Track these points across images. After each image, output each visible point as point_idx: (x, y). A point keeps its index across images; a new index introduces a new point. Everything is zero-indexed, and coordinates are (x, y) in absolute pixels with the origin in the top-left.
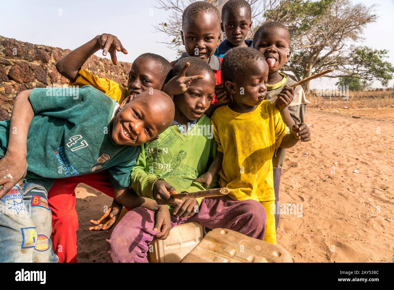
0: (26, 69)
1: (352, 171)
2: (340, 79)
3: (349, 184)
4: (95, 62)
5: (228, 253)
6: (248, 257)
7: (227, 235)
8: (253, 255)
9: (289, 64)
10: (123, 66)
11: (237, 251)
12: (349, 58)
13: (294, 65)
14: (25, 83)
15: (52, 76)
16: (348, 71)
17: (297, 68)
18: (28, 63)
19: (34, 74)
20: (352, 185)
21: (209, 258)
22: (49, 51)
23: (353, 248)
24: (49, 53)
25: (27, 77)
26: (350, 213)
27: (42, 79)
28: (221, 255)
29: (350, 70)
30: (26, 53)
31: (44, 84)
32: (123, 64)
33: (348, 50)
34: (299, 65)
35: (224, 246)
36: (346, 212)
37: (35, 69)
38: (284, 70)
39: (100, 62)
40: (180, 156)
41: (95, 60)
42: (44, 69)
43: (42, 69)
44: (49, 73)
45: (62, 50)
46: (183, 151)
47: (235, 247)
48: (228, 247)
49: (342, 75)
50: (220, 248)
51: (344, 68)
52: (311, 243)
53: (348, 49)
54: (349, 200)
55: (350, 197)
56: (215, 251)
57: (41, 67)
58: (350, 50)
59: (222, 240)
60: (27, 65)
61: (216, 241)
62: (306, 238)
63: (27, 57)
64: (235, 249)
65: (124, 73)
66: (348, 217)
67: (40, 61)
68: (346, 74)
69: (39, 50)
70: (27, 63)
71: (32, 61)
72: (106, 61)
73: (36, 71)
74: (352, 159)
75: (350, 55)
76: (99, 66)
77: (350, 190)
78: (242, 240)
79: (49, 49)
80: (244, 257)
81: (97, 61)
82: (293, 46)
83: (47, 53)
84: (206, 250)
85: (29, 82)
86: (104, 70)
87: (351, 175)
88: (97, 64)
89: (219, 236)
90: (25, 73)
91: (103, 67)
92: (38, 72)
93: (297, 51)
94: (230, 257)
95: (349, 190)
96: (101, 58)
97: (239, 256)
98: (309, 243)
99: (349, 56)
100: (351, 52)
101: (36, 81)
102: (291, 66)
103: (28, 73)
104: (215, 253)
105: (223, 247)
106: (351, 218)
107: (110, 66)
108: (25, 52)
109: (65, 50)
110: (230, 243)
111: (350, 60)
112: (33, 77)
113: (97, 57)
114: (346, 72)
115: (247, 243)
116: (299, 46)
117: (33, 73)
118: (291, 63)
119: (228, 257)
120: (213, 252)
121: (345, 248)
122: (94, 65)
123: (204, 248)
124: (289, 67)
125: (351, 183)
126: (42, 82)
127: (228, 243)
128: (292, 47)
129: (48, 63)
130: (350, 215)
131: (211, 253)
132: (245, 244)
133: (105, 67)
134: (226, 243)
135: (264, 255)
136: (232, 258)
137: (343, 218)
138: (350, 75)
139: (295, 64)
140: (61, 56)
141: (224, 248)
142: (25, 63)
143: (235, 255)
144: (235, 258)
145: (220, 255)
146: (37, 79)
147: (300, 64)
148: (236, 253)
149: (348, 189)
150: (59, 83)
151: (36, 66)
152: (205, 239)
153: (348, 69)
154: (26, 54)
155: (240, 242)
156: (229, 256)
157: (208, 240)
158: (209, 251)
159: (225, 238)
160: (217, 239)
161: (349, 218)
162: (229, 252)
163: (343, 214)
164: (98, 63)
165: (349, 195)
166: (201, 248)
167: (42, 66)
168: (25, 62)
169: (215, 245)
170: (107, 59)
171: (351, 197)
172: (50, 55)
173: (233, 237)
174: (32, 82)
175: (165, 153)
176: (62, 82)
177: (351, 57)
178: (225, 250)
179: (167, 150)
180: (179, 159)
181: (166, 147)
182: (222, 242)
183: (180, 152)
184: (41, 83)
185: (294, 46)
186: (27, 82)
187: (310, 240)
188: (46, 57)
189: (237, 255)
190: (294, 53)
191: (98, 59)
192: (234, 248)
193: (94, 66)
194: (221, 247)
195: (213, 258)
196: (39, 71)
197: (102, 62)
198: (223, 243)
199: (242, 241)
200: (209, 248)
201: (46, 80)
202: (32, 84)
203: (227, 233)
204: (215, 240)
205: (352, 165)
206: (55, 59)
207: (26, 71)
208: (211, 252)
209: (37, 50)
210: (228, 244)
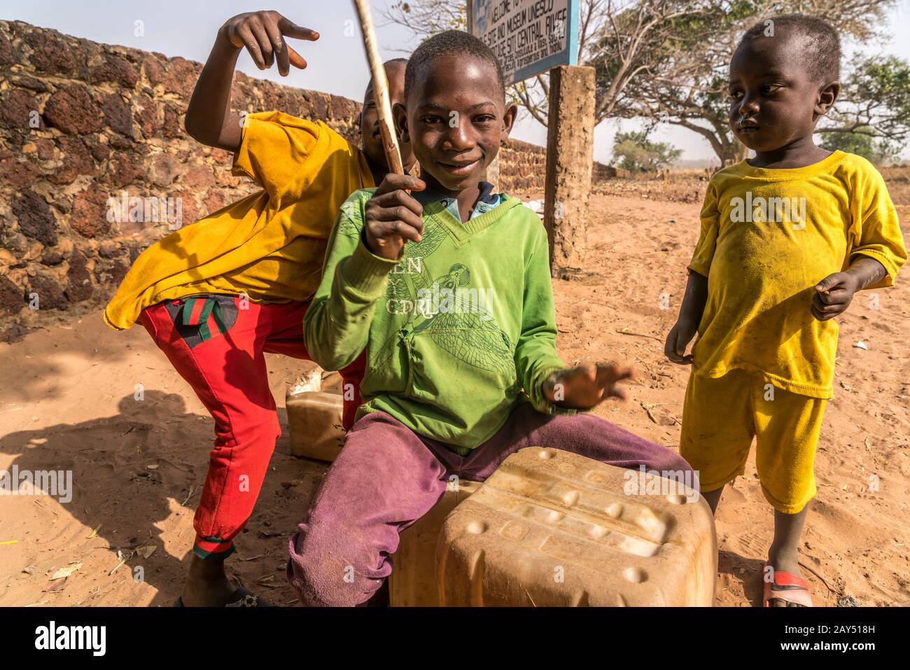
0: (84, 102)
1: (850, 344)
2: (823, 138)
3: (842, 373)
4: (242, 88)
5: (559, 499)
6: (607, 506)
7: (555, 460)
8: (619, 503)
9: (700, 102)
10: (308, 101)
11: (581, 494)
12: (848, 86)
13: (713, 105)
14: (82, 134)
15: (143, 119)
16: (844, 119)
17: (720, 110)
18: (89, 87)
19: (102, 114)
20: (851, 376)
21: (513, 510)
22: (135, 61)
23: (852, 514)
24: (136, 64)
25: (87, 121)
26: (845, 437)
27: (122, 127)
28: (542, 503)
29: (850, 115)
30: (83, 63)
31: (127, 137)
32: (308, 95)
33: (848, 66)
34: (724, 105)
35: (549, 484)
36: (837, 434)
37: (105, 103)
38: (689, 117)
39: (255, 90)
40: (454, 277)
41: (242, 83)
42: (125, 104)
43: (121, 103)
44: (136, 113)
45: (166, 59)
46: (460, 267)
47: (576, 486)
48: (558, 485)
49: (829, 127)
50: (540, 489)
51: (836, 110)
52: (750, 501)
53: (848, 63)
54: (843, 409)
55: (846, 402)
56: (527, 496)
57: (119, 98)
58: (852, 66)
59: (542, 470)
60: (85, 92)
61: (528, 473)
62: (740, 489)
63: (85, 72)
64: (576, 489)
65: (311, 116)
66: (840, 445)
67: (115, 84)
68: (840, 125)
69: (112, 57)
70: (85, 88)
71: (98, 83)
72: (268, 87)
73: (105, 107)
74: (851, 319)
75: (852, 79)
76: (253, 99)
77: (847, 387)
78: (592, 472)
79: (136, 57)
80: (597, 507)
81: (248, 86)
82: (712, 58)
83: (131, 64)
84: (506, 493)
85: (92, 132)
86: (263, 108)
87: (847, 354)
88: (247, 93)
89: (536, 464)
90: (82, 111)
91: (262, 101)
92: (111, 110)
93: (720, 69)
94: (565, 507)
95: (843, 387)
96: (255, 80)
97: (587, 504)
98: (745, 501)
99: (848, 82)
100: (853, 71)
101: (108, 130)
102: (706, 106)
103: (89, 112)
104: (528, 499)
105: (545, 486)
106: (848, 447)
107: (277, 98)
108: (81, 61)
109: (173, 59)
110: (564, 478)
111: (850, 90)
112: (101, 121)
113: (247, 78)
114: (840, 120)
115: (602, 476)
116: (725, 57)
117: (99, 113)
118: (706, 99)
119: (558, 508)
120: (523, 498)
121: (832, 514)
122: (242, 96)
123: (499, 490)
124: (700, 108)
125: (849, 371)
126: (121, 133)
127: (558, 476)
128: (709, 59)
129: (134, 88)
130: (844, 441)
131: (519, 500)
132: (599, 479)
133: (265, 100)
134: (553, 478)
135: (645, 502)
136: (569, 508)
137: (828, 447)
138: (851, 127)
139: (716, 102)
140: (164, 73)
141: (549, 489)
142: (80, 87)
143: (575, 503)
144: (577, 508)
145: (539, 503)
146: (109, 125)
147: (727, 102)
148: (578, 498)
149: (841, 385)
150: (160, 137)
151: (108, 95)
152: (503, 471)
153: (844, 113)
154: (82, 66)
155: (587, 476)
156: (562, 506)
157: (508, 472)
158: (512, 495)
159: (550, 467)
160: (531, 469)
161: (843, 449)
162: (561, 496)
163: (829, 441)
164: (250, 90)
165: (842, 398)
166: (493, 490)
167: (120, 95)
168: (82, 86)
169: (526, 483)
170: (270, 83)
171: (849, 403)
172: (139, 71)
173: (567, 465)
174: (99, 132)
175: (414, 270)
176: (168, 135)
177: (853, 83)
178: (552, 492)
179: (419, 261)
180: (450, 285)
181: (417, 254)
182: (542, 475)
183: (452, 270)
184: (119, 136)
185: (715, 57)
186: (86, 133)
187: (748, 495)
188: (129, 74)
189: (580, 502)
190: (714, 74)
191: (250, 81)
192: (573, 488)
193: (239, 99)
194: (540, 486)
195: (524, 509)
196: (113, 108)
197: (259, 89)
198: (546, 477)
199: (589, 473)
200: (513, 489)
201: (130, 128)
202: (99, 138)
203: (553, 456)
204: (526, 471)
205: (852, 332)
206: (150, 80)
207: (83, 108)
208: (519, 497)
209: (106, 57)
210: (559, 480)
